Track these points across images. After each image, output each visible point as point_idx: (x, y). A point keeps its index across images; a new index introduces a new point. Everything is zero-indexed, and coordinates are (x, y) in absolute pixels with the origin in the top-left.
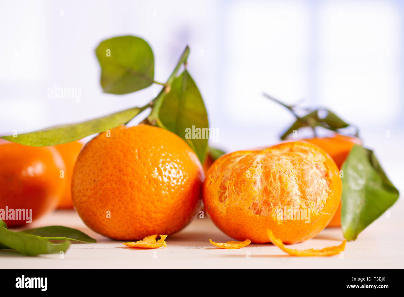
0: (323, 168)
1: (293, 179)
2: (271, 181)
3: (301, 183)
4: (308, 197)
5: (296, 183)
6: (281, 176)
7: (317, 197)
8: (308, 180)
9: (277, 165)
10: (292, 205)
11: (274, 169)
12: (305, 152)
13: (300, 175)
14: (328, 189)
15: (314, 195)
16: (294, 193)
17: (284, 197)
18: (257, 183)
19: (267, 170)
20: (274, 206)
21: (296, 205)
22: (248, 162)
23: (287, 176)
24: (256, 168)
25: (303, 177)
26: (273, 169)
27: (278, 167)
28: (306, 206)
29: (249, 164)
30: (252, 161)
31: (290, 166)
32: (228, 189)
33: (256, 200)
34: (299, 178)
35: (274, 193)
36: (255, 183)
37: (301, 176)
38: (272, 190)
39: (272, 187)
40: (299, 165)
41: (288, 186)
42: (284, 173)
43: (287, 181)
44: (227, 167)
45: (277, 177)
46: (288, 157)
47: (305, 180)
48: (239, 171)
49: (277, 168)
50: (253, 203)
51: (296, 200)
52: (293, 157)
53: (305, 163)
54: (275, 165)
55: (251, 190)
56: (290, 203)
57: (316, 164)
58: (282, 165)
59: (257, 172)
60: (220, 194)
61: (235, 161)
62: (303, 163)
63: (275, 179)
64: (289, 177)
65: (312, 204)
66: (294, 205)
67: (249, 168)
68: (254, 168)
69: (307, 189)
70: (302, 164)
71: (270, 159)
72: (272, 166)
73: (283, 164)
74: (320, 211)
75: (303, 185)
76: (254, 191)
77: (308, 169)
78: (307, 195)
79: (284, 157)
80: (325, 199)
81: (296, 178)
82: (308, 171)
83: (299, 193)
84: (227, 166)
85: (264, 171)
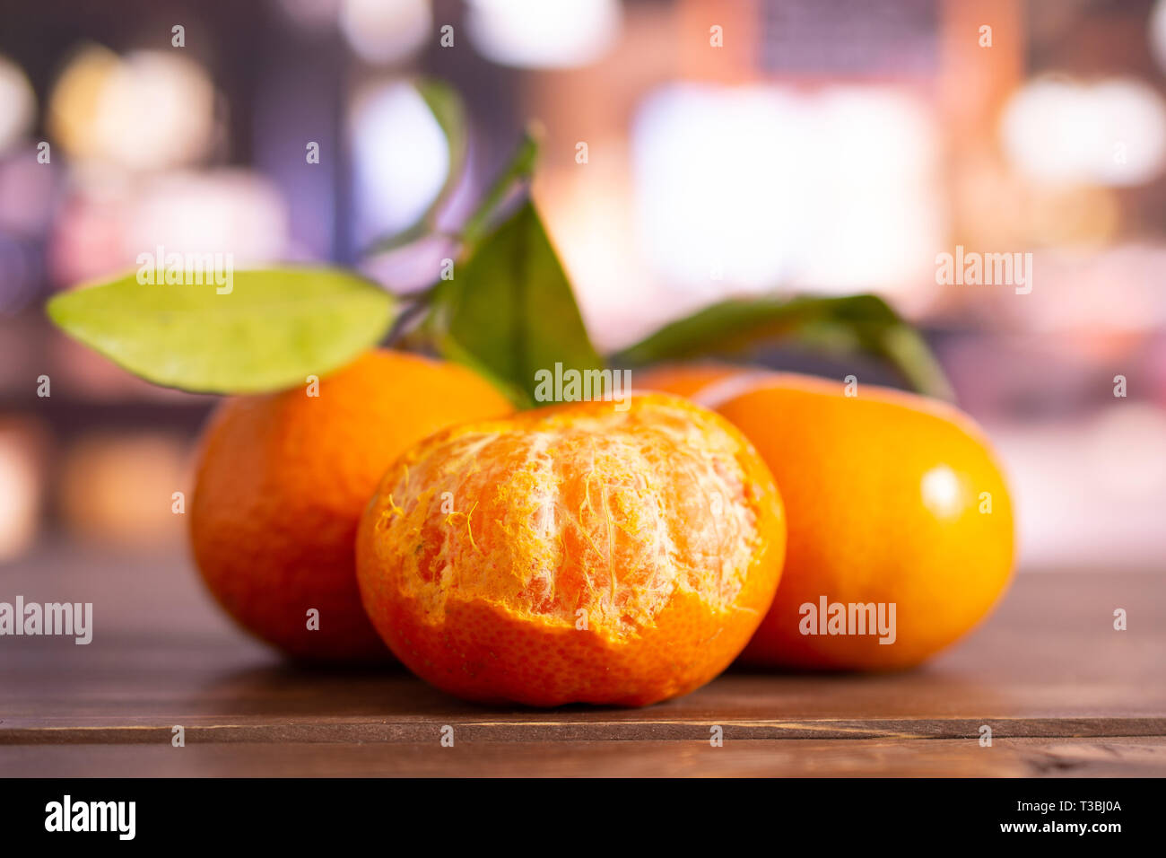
0: (735, 473)
1: (652, 503)
2: (587, 509)
3: (675, 516)
4: (698, 557)
5: (661, 516)
6: (616, 494)
7: (722, 557)
8: (697, 506)
9: (602, 462)
10: (649, 582)
11: (593, 473)
12: (678, 424)
13: (671, 489)
14: (750, 533)
15: (715, 552)
16: (656, 546)
17: (628, 560)
18: (542, 517)
19: (572, 475)
20: (598, 585)
21: (663, 582)
22: (511, 454)
23: (634, 494)
24: (536, 470)
25: (679, 498)
26: (590, 473)
27: (606, 468)
28: (691, 585)
29: (513, 458)
30: (519, 450)
31: (639, 463)
32: (447, 538)
33: (542, 570)
34: (668, 501)
35: (596, 546)
36: (536, 516)
37: (674, 493)
38: (591, 536)
39: (590, 528)
40: (668, 461)
41: (639, 525)
42: (625, 483)
43: (636, 509)
44: (441, 471)
45: (605, 497)
46: (629, 438)
47: (686, 504)
48: (482, 482)
49: (601, 468)
50: (532, 580)
51: (664, 567)
52: (647, 437)
53: (682, 454)
54: (596, 462)
55: (524, 540)
56: (644, 576)
57: (714, 459)
58: (616, 461)
59: (540, 482)
60: (422, 553)
61: (466, 451)
62: (677, 455)
63: (597, 504)
64: (640, 496)
65: (709, 582)
66: (655, 582)
67: (514, 472)
68: (532, 471)
69: (695, 534)
70: (674, 459)
71: (576, 442)
72: (586, 464)
73: (618, 458)
74: (729, 600)
75: (683, 522)
76: (535, 541)
77: (693, 473)
78: (695, 552)
79: (619, 439)
80: (744, 566)
81: (661, 501)
82: (693, 478)
83: (671, 547)
84: (442, 467)
85: (563, 481)
